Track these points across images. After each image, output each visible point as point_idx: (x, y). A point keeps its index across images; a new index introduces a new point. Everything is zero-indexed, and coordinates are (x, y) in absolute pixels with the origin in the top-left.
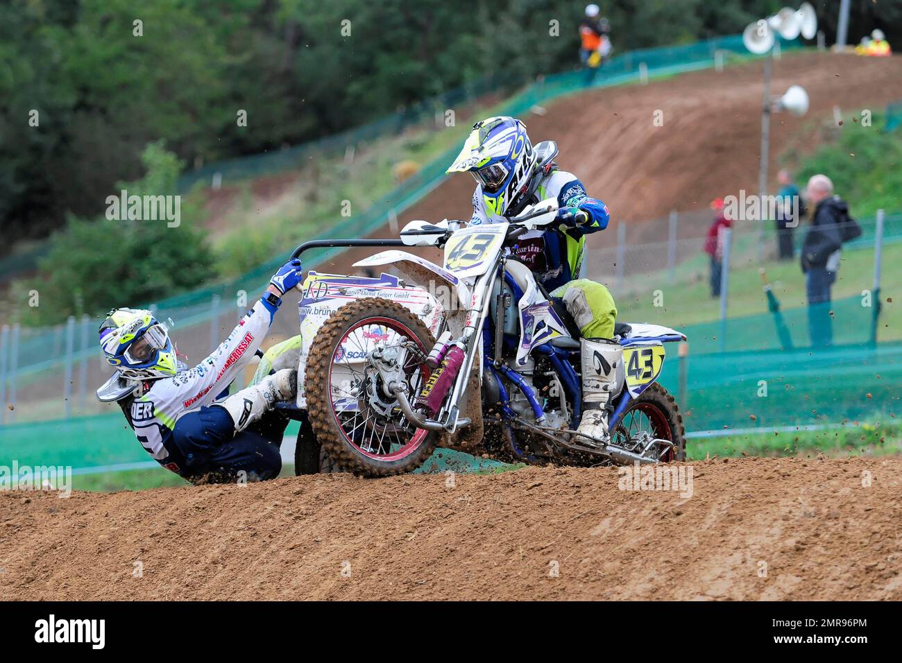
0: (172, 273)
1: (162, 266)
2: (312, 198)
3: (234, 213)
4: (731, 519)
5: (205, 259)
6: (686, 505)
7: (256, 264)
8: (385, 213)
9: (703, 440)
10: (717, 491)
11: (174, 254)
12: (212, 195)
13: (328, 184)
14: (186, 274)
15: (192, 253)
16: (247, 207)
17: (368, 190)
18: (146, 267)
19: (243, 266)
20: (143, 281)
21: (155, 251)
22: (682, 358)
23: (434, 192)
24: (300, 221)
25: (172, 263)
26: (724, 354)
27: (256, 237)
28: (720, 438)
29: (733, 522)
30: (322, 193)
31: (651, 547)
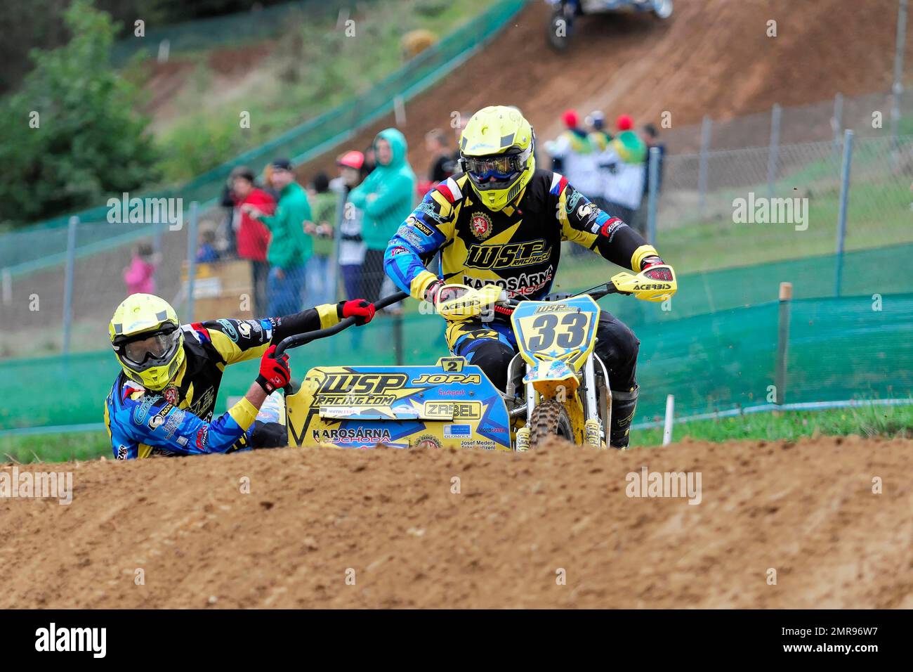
0: (100, 175)
1: (86, 164)
2: (291, 77)
3: (186, 95)
4: (844, 519)
5: (144, 156)
6: (784, 500)
7: (215, 164)
8: (389, 99)
9: (808, 414)
10: (823, 481)
11: (104, 148)
12: (157, 70)
13: (313, 60)
14: (119, 176)
15: (127, 147)
16: (203, 87)
17: (366, 69)
18: (65, 166)
19: (195, 166)
20: (62, 184)
21: (77, 143)
22: (783, 302)
23: (456, 72)
24: (274, 107)
25: (101, 160)
26: (840, 299)
27: (215, 129)
28: (830, 411)
29: (846, 523)
30: (305, 70)
31: (735, 553)
